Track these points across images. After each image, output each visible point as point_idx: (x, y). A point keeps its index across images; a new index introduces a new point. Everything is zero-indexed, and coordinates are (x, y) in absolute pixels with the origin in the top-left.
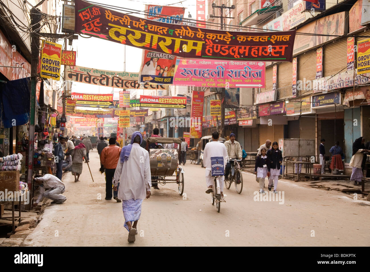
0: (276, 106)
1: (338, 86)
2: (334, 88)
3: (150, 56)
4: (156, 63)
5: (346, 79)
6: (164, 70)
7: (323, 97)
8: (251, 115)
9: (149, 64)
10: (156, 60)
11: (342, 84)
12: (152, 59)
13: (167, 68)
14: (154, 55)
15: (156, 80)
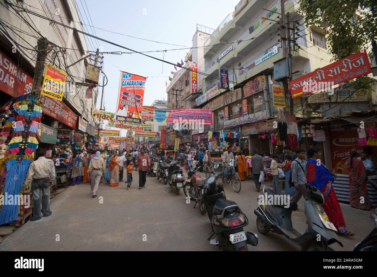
0: (202, 135)
1: (238, 124)
2: (236, 125)
3: (123, 104)
4: (127, 109)
5: (243, 120)
6: (133, 114)
7: (229, 130)
8: (189, 140)
9: (123, 109)
10: (128, 107)
11: (241, 123)
12: (124, 106)
13: (134, 112)
14: (126, 103)
15: (128, 120)
